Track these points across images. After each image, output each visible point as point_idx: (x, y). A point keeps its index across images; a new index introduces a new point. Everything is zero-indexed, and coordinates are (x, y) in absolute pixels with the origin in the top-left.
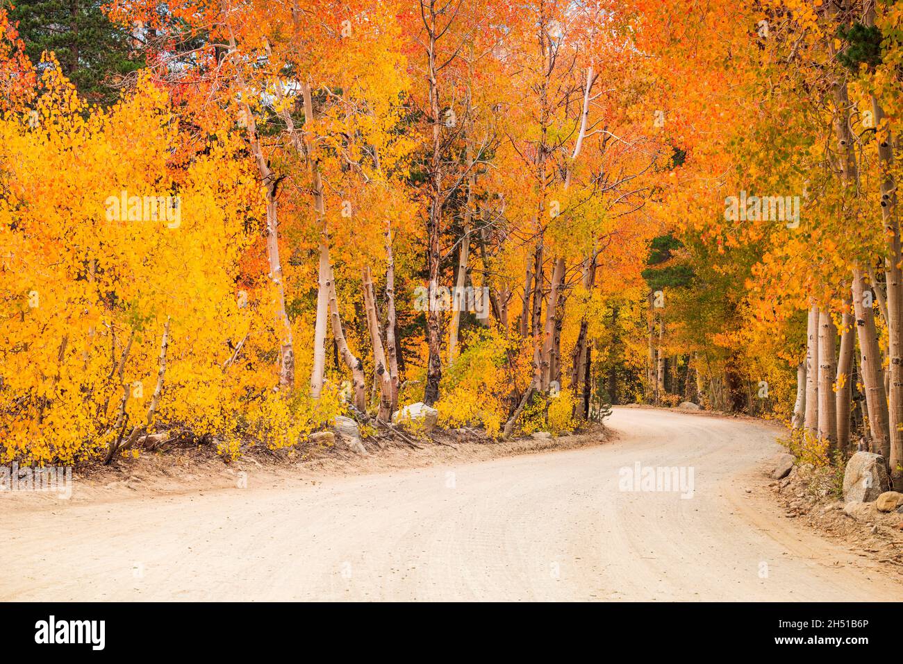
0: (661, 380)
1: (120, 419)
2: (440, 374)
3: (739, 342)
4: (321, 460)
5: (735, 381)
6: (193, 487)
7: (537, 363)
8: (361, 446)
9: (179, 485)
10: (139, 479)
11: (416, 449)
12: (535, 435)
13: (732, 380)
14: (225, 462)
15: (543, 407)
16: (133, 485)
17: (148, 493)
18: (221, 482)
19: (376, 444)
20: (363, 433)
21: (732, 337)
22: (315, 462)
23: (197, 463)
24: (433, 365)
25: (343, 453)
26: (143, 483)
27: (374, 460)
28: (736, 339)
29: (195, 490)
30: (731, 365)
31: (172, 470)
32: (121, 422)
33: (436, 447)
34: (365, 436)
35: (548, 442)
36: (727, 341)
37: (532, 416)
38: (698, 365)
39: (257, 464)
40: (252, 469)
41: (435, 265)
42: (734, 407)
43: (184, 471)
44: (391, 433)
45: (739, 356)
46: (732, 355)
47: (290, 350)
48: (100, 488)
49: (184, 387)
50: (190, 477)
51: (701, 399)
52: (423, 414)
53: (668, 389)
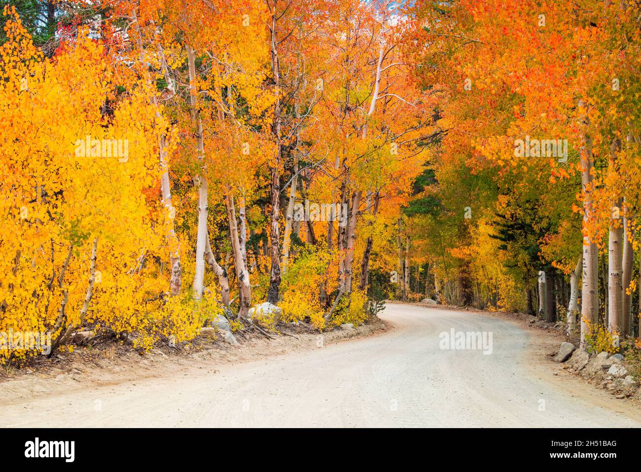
0: (407, 282)
1: (59, 320)
2: (280, 280)
3: (470, 255)
4: (209, 351)
5: (466, 283)
6: (122, 377)
7: (342, 271)
8: (234, 338)
9: (112, 376)
10: (79, 371)
11: (271, 340)
12: (343, 326)
13: (464, 282)
14: (140, 355)
15: (347, 304)
16: (77, 377)
17: (89, 384)
18: (141, 372)
19: (243, 336)
20: (233, 327)
21: (465, 251)
22: (205, 352)
23: (120, 355)
24: (275, 272)
25: (222, 344)
26: (83, 375)
27: (245, 350)
28: (468, 253)
29: (125, 380)
30: (464, 272)
31: (103, 363)
32: (61, 323)
33: (283, 338)
34: (234, 330)
35: (354, 332)
36: (462, 254)
37: (338, 311)
38: (436, 271)
39: (164, 355)
40: (161, 360)
41: (276, 195)
42: (465, 303)
43: (111, 363)
44: (252, 327)
45: (470, 265)
46: (464, 265)
47: (178, 261)
48: (51, 381)
49: (105, 292)
50: (117, 369)
51: (438, 296)
52: (270, 312)
53: (412, 289)
